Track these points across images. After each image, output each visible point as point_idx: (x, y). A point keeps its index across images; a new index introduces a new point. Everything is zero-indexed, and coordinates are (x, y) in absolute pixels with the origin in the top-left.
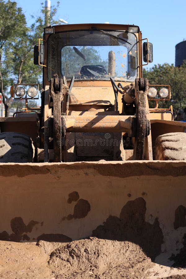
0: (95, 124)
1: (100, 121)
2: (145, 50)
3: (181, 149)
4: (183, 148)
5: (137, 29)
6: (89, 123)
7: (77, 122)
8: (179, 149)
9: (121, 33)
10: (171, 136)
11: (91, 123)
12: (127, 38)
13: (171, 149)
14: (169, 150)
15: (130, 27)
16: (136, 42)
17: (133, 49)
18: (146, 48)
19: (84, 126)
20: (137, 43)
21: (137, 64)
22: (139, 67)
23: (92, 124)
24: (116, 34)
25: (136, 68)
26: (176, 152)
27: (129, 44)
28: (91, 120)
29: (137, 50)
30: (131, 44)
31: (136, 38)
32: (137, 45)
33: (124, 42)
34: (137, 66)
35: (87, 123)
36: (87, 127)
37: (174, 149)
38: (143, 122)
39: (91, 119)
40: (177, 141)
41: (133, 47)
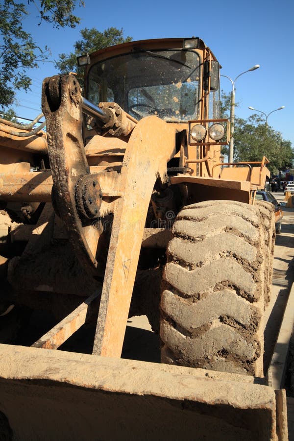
0: (34, 188)
1: (43, 183)
2: (206, 71)
3: (202, 238)
4: (208, 235)
5: (197, 42)
6: (24, 185)
7: (6, 184)
8: (198, 239)
9: (175, 52)
10: (199, 207)
11: (28, 186)
12: (184, 59)
13: (184, 237)
14: (180, 240)
15: (186, 41)
16: (198, 65)
17: (193, 74)
18: (207, 68)
19: (16, 191)
20: (200, 65)
21: (199, 97)
22: (202, 100)
23: (30, 187)
24: (168, 54)
25: (197, 102)
26: (190, 245)
27: (187, 68)
28: (29, 181)
29: (199, 76)
30: (190, 68)
31: (198, 59)
32: (200, 69)
33: (180, 65)
34: (198, 99)
35: (21, 186)
36: (21, 194)
37: (189, 238)
38: (62, 186)
39: (29, 179)
40: (201, 220)
41: (193, 72)
